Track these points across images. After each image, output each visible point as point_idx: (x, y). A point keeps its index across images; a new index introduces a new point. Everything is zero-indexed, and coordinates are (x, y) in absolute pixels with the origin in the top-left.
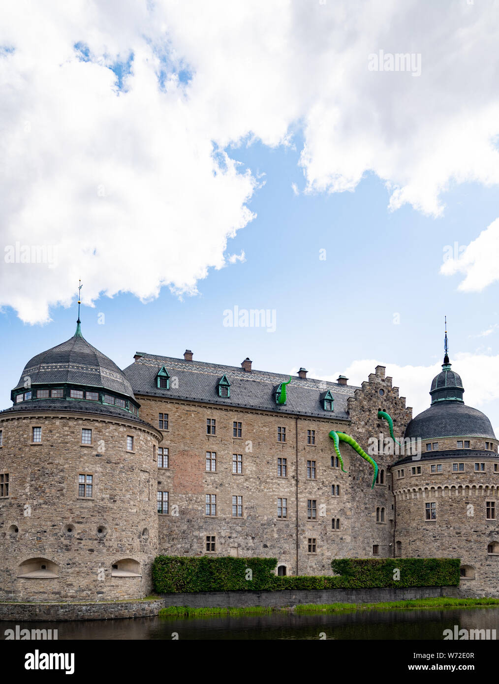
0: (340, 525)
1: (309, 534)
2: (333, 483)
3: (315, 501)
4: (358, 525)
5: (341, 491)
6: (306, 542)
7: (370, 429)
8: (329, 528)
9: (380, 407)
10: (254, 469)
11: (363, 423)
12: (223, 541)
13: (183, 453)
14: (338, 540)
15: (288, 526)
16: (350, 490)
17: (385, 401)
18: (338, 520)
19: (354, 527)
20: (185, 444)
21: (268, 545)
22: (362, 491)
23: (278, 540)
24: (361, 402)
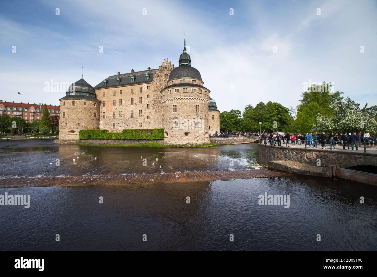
0: (150, 118)
1: (139, 121)
2: (147, 104)
3: (141, 110)
4: (156, 117)
5: (150, 106)
6: (139, 124)
7: (161, 82)
8: (146, 119)
9: (165, 74)
10: (125, 103)
11: (159, 81)
12: (117, 124)
13: (108, 101)
14: (148, 123)
15: (133, 119)
16: (153, 105)
17: (167, 71)
18: (149, 116)
19: (154, 118)
20: (109, 99)
21: (128, 125)
22: (157, 105)
23: (131, 124)
24: (158, 74)
